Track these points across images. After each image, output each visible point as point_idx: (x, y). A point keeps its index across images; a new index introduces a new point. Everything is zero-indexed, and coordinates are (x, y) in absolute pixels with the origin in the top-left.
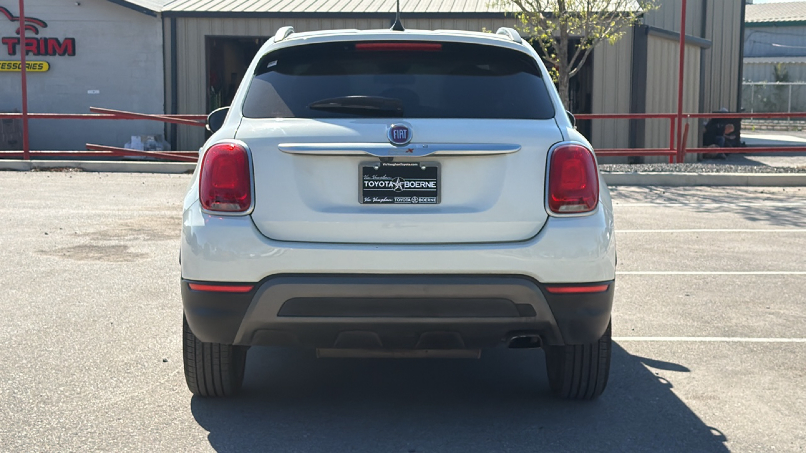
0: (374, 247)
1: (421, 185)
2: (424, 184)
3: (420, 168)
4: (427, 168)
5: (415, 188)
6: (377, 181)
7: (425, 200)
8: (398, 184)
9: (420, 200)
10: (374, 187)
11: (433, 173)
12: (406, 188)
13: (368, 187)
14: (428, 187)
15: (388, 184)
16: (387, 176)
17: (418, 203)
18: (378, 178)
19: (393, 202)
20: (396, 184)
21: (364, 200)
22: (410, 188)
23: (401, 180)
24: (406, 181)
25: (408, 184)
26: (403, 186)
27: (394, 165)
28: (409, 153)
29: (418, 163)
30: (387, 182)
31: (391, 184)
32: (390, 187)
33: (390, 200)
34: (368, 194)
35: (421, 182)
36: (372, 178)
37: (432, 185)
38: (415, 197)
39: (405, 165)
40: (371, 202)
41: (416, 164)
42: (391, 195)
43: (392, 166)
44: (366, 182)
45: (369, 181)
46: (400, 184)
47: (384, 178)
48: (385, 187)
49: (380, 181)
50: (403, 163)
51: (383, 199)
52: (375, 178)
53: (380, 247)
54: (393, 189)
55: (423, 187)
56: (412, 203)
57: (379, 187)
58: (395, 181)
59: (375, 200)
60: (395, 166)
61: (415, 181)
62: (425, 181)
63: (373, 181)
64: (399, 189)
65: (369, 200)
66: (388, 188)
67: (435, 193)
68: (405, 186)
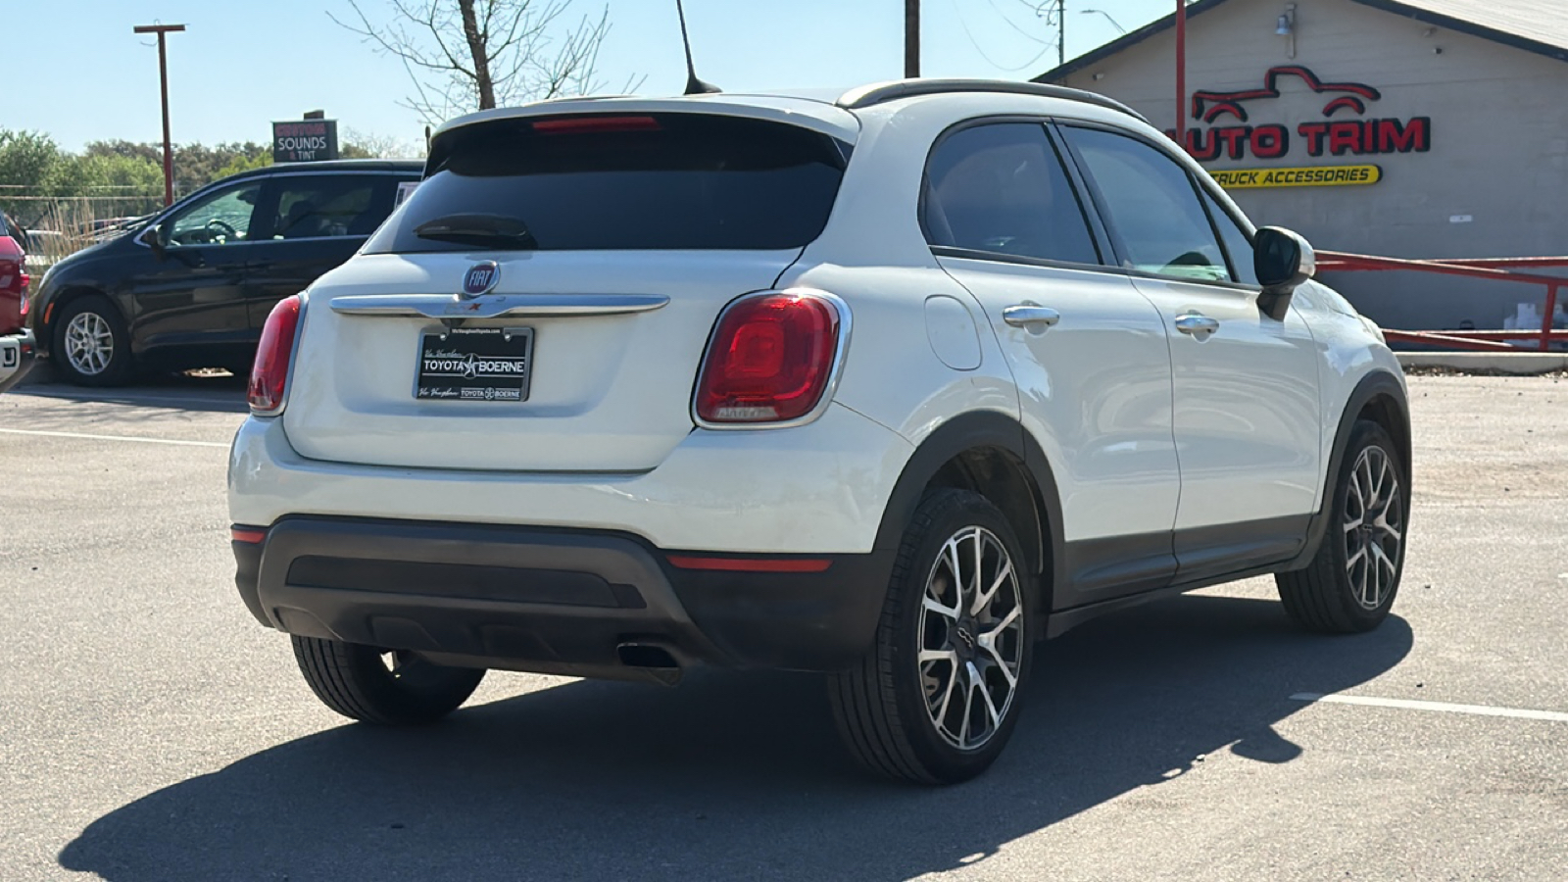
0: (404, 473)
1: (503, 366)
2: (507, 366)
3: (503, 337)
4: (513, 338)
5: (493, 373)
6: (441, 360)
7: (504, 394)
8: (470, 366)
9: (497, 394)
10: (437, 371)
11: (519, 346)
12: (482, 373)
13: (430, 371)
14: (512, 372)
15: (457, 365)
16: (457, 352)
17: (493, 399)
18: (444, 356)
19: (458, 397)
20: (466, 365)
21: (419, 392)
22: (486, 372)
23: (476, 360)
24: (482, 360)
25: (484, 366)
26: (477, 368)
27: (467, 332)
28: (473, 310)
29: (501, 329)
30: (455, 362)
31: (461, 367)
32: (459, 372)
33: (455, 394)
34: (428, 382)
35: (503, 363)
36: (435, 354)
37: (517, 368)
38: (490, 389)
39: (482, 332)
40: (428, 397)
41: (498, 331)
42: (455, 384)
43: (465, 334)
44: (427, 362)
45: (431, 359)
46: (473, 366)
47: (452, 355)
48: (451, 371)
49: (445, 359)
50: (481, 329)
51: (446, 391)
52: (440, 355)
53: (412, 472)
54: (462, 375)
55: (504, 372)
56: (485, 399)
57: (444, 371)
58: (467, 360)
59: (434, 392)
60: (470, 334)
61: (494, 360)
62: (508, 360)
63: (437, 359)
64: (470, 375)
65: (426, 393)
66: (456, 372)
67: (519, 383)
68: (480, 370)
